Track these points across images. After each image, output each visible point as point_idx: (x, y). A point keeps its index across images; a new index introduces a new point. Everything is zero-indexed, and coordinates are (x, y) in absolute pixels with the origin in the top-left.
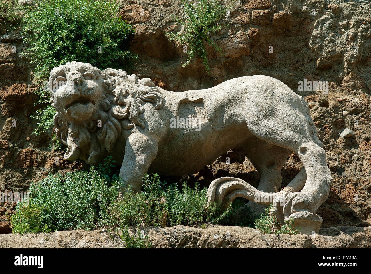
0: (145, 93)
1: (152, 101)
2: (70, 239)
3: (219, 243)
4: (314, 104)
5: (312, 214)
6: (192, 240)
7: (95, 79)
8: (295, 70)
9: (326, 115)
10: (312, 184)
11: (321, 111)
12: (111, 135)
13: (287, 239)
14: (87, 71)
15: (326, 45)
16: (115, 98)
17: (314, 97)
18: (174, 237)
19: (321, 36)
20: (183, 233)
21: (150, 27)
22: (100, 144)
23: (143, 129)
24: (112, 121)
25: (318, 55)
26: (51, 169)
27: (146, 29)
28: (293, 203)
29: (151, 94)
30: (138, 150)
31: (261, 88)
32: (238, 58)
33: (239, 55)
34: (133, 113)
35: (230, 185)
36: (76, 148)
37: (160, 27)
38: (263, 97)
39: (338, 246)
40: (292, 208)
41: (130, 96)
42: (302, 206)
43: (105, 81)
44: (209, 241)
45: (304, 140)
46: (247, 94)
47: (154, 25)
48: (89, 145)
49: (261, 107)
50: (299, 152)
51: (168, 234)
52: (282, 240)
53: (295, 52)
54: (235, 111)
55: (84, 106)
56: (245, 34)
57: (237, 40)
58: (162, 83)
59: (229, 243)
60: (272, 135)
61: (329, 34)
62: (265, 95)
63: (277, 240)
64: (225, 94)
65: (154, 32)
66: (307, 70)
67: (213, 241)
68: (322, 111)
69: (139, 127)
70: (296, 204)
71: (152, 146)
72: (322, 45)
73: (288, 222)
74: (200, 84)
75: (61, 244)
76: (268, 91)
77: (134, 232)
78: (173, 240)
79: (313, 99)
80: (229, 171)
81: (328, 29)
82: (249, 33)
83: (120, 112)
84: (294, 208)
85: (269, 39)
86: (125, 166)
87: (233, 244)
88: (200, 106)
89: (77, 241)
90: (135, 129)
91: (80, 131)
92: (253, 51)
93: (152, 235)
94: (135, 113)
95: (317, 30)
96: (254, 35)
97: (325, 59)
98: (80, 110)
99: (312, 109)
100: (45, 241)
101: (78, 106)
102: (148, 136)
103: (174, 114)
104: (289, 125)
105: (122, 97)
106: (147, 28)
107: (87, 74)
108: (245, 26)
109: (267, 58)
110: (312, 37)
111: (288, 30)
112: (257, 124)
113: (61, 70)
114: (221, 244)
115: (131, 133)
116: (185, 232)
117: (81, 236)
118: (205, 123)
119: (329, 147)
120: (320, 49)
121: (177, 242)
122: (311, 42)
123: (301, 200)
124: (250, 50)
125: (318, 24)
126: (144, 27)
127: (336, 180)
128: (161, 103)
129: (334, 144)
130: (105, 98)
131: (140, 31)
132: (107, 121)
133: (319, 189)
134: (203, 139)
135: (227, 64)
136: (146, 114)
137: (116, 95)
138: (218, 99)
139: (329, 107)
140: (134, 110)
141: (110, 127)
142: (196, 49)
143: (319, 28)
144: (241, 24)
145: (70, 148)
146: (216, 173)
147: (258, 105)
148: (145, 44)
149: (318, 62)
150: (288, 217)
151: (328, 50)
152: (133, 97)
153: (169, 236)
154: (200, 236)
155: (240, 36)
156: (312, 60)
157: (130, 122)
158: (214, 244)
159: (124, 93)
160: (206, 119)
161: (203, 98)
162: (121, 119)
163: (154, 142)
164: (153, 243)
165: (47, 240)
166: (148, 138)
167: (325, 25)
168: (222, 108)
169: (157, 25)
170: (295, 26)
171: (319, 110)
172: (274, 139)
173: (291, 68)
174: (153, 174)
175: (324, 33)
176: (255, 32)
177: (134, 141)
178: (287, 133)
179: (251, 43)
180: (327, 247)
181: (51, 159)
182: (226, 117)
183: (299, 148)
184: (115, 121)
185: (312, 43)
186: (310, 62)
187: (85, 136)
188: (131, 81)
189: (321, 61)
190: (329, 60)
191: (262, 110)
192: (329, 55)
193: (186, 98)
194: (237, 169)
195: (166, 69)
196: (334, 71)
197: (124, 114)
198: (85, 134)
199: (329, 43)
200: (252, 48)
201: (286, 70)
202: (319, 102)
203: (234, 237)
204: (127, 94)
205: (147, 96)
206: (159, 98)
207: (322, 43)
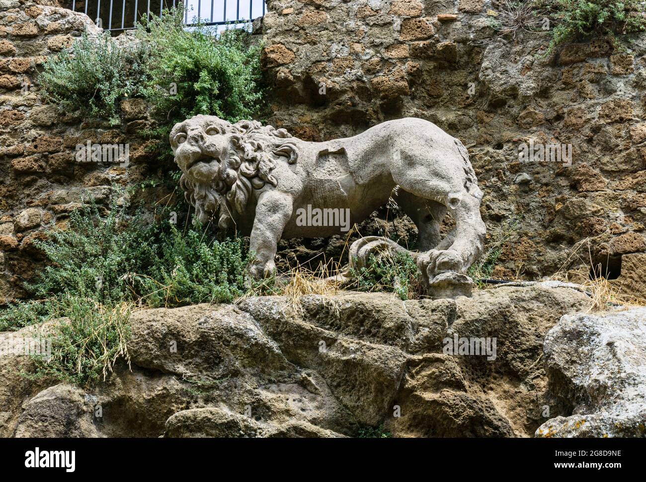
0: (279, 146)
1: (286, 154)
7: (221, 133)
8: (464, 108)
14: (211, 125)
15: (498, 78)
19: (492, 66)
22: (230, 206)
23: (276, 187)
24: (241, 180)
25: (489, 89)
27: (290, 72)
28: (438, 263)
29: (285, 146)
32: (396, 98)
33: (397, 95)
34: (262, 169)
35: (374, 246)
37: (305, 69)
43: (234, 135)
45: (454, 190)
46: (390, 141)
47: (299, 67)
48: (219, 207)
50: (448, 204)
54: (380, 161)
55: (207, 165)
57: (394, 78)
61: (501, 64)
65: (299, 75)
66: (478, 107)
69: (270, 185)
70: (441, 264)
72: (493, 77)
82: (407, 68)
83: (248, 170)
84: (439, 268)
86: (255, 230)
88: (342, 157)
90: (266, 187)
91: (207, 192)
92: (413, 89)
94: (265, 169)
95: (488, 60)
96: (413, 70)
97: (498, 94)
98: (201, 169)
99: (483, 152)
101: (200, 165)
103: (311, 168)
106: (291, 70)
107: (211, 129)
108: (403, 60)
110: (481, 69)
111: (455, 62)
113: (183, 126)
115: (262, 193)
118: (347, 177)
119: (503, 195)
120: (491, 82)
123: (446, 260)
124: (410, 88)
125: (488, 53)
126: (288, 70)
128: (296, 157)
129: (508, 192)
130: (233, 154)
131: (283, 75)
132: (236, 180)
134: (345, 194)
135: (385, 106)
136: (278, 170)
139: (503, 148)
140: (264, 166)
141: (239, 187)
143: (490, 57)
144: (399, 59)
149: (490, 97)
150: (433, 279)
152: (264, 151)
155: (397, 72)
156: (485, 95)
157: (261, 179)
160: (348, 172)
161: (346, 148)
162: (250, 177)
163: (288, 201)
166: (280, 197)
167: (496, 53)
169: (302, 66)
175: (495, 63)
176: (415, 67)
178: (434, 184)
179: (411, 80)
183: (448, 200)
184: (245, 179)
185: (481, 76)
186: (482, 97)
188: (264, 133)
189: (493, 95)
192: (501, 88)
193: (326, 148)
195: (316, 116)
196: (509, 107)
197: (253, 171)
199: (501, 74)
200: (412, 86)
201: (454, 109)
204: (259, 148)
205: (280, 149)
206: (293, 151)
207: (494, 75)
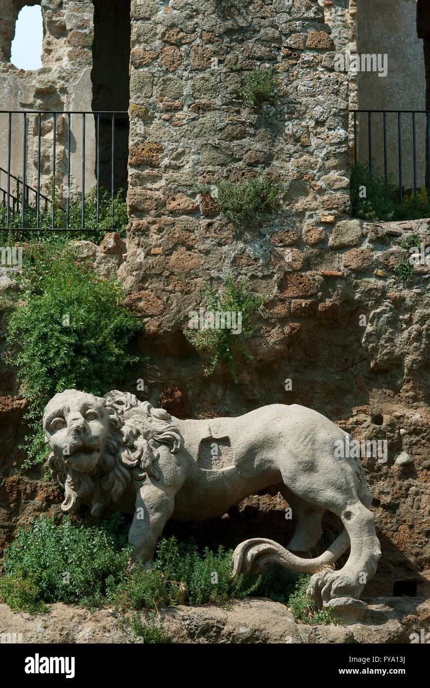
0: (160, 433)
1: (169, 443)
2: (72, 625)
3: (247, 638)
4: (365, 419)
5: (355, 600)
6: (214, 629)
7: (99, 417)
8: (342, 371)
9: (379, 435)
10: (357, 560)
11: (373, 430)
12: (119, 487)
13: (325, 634)
14: (89, 409)
15: (383, 346)
16: (124, 439)
17: (365, 408)
18: (194, 623)
19: (377, 332)
20: (205, 620)
21: (164, 323)
22: (105, 493)
23: (158, 480)
24: (120, 470)
25: (372, 356)
26: (43, 503)
27: (159, 326)
28: (334, 586)
29: (167, 435)
30: (152, 508)
31: (300, 433)
32: (274, 361)
33: (274, 358)
34: (145, 462)
35: (260, 550)
36: (77, 499)
37: (177, 323)
38: (302, 447)
39: (384, 640)
40: (332, 592)
41: (141, 437)
42: (343, 591)
43: (112, 416)
44: (234, 634)
45: (349, 501)
46: (282, 439)
47: (170, 321)
48: (92, 494)
49: (299, 460)
50: (343, 517)
51: (187, 619)
52: (319, 635)
53: (344, 347)
55: (87, 457)
56: (283, 332)
57: (273, 340)
58: (179, 391)
59: (257, 639)
60: (311, 495)
61: (386, 330)
62: (305, 443)
63: (313, 635)
64: (255, 433)
65: (170, 330)
66: (358, 371)
67: (239, 634)
68: (375, 431)
69: (152, 478)
70: (337, 588)
71: (167, 502)
72: (377, 345)
73: (327, 608)
74: (226, 390)
75: (62, 633)
76: (309, 438)
77: (148, 618)
78: (193, 627)
79: (364, 412)
80: (259, 507)
81: (386, 324)
82: (287, 329)
83: (130, 460)
84: (335, 592)
85: (312, 332)
87: (262, 640)
88: (226, 445)
89: (80, 627)
90: (148, 480)
91: (81, 480)
92: (291, 350)
93: (168, 623)
94: (148, 462)
95: (373, 325)
96: (293, 332)
97: (381, 363)
98: (82, 460)
99: (362, 426)
100: (43, 630)
102: (163, 490)
103: (194, 458)
104: (332, 484)
105: (132, 439)
106: (161, 324)
107: (90, 413)
108: (283, 321)
109: (309, 355)
110: (365, 335)
111: (336, 321)
112: (294, 479)
113: (60, 411)
114: (248, 639)
115: (143, 486)
116: (206, 619)
117: (85, 619)
118: (232, 470)
119: (381, 476)
120: (375, 349)
121: (197, 629)
122: (364, 340)
123: (343, 584)
124: (288, 351)
125: (374, 317)
126: (158, 323)
127: (389, 521)
128: (178, 447)
129: (387, 473)
130: (111, 438)
131: (152, 328)
132: (114, 468)
133: (364, 567)
134: (229, 487)
135: (260, 368)
136: (161, 462)
137: (125, 435)
138: (248, 439)
139: (384, 424)
140: (147, 458)
141: (118, 477)
142: (222, 353)
143: (375, 323)
144: (278, 318)
145: (69, 498)
146: (243, 509)
147: (296, 457)
148: (158, 342)
149: (372, 365)
150: (327, 602)
151: (385, 351)
152: (145, 438)
153: (188, 622)
154: (224, 625)
155: (276, 335)
156: (366, 359)
157: (142, 471)
158: (240, 638)
159: (134, 432)
160: (233, 462)
161: (230, 437)
162: (130, 468)
163: (171, 497)
164: (170, 634)
165: (45, 628)
166: (163, 492)
167: (382, 319)
168: (252, 451)
169: (173, 319)
170: (344, 316)
171: (371, 429)
172: (313, 499)
173: (338, 369)
174: (169, 539)
175: (380, 330)
176: (295, 328)
177: (146, 497)
178: (329, 494)
179: (290, 342)
180: (371, 642)
181: (43, 490)
182: (256, 463)
183: (343, 513)
184: (124, 470)
185: (365, 342)
186: (362, 361)
187: (87, 486)
188: (141, 413)
189: (376, 363)
190: (385, 363)
191: (300, 463)
192: (386, 358)
193: (209, 435)
194: (269, 504)
195: (184, 372)
196: (392, 377)
197: (134, 460)
198: (87, 483)
199: (386, 342)
200: (290, 346)
202: (372, 415)
203: (263, 632)
204: (138, 433)
205: (162, 437)
206: (177, 441)
207: (378, 342)
